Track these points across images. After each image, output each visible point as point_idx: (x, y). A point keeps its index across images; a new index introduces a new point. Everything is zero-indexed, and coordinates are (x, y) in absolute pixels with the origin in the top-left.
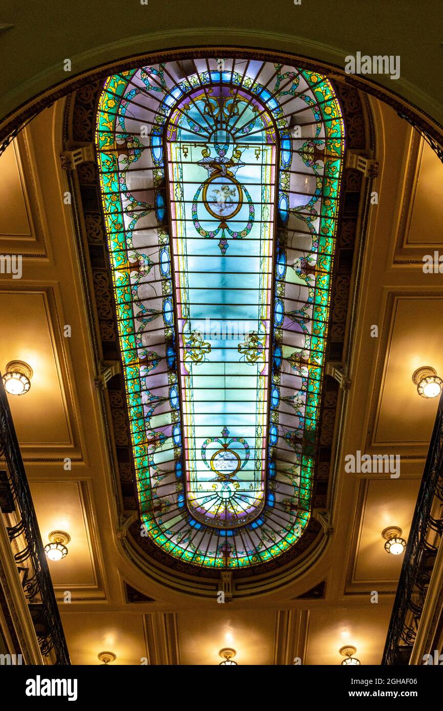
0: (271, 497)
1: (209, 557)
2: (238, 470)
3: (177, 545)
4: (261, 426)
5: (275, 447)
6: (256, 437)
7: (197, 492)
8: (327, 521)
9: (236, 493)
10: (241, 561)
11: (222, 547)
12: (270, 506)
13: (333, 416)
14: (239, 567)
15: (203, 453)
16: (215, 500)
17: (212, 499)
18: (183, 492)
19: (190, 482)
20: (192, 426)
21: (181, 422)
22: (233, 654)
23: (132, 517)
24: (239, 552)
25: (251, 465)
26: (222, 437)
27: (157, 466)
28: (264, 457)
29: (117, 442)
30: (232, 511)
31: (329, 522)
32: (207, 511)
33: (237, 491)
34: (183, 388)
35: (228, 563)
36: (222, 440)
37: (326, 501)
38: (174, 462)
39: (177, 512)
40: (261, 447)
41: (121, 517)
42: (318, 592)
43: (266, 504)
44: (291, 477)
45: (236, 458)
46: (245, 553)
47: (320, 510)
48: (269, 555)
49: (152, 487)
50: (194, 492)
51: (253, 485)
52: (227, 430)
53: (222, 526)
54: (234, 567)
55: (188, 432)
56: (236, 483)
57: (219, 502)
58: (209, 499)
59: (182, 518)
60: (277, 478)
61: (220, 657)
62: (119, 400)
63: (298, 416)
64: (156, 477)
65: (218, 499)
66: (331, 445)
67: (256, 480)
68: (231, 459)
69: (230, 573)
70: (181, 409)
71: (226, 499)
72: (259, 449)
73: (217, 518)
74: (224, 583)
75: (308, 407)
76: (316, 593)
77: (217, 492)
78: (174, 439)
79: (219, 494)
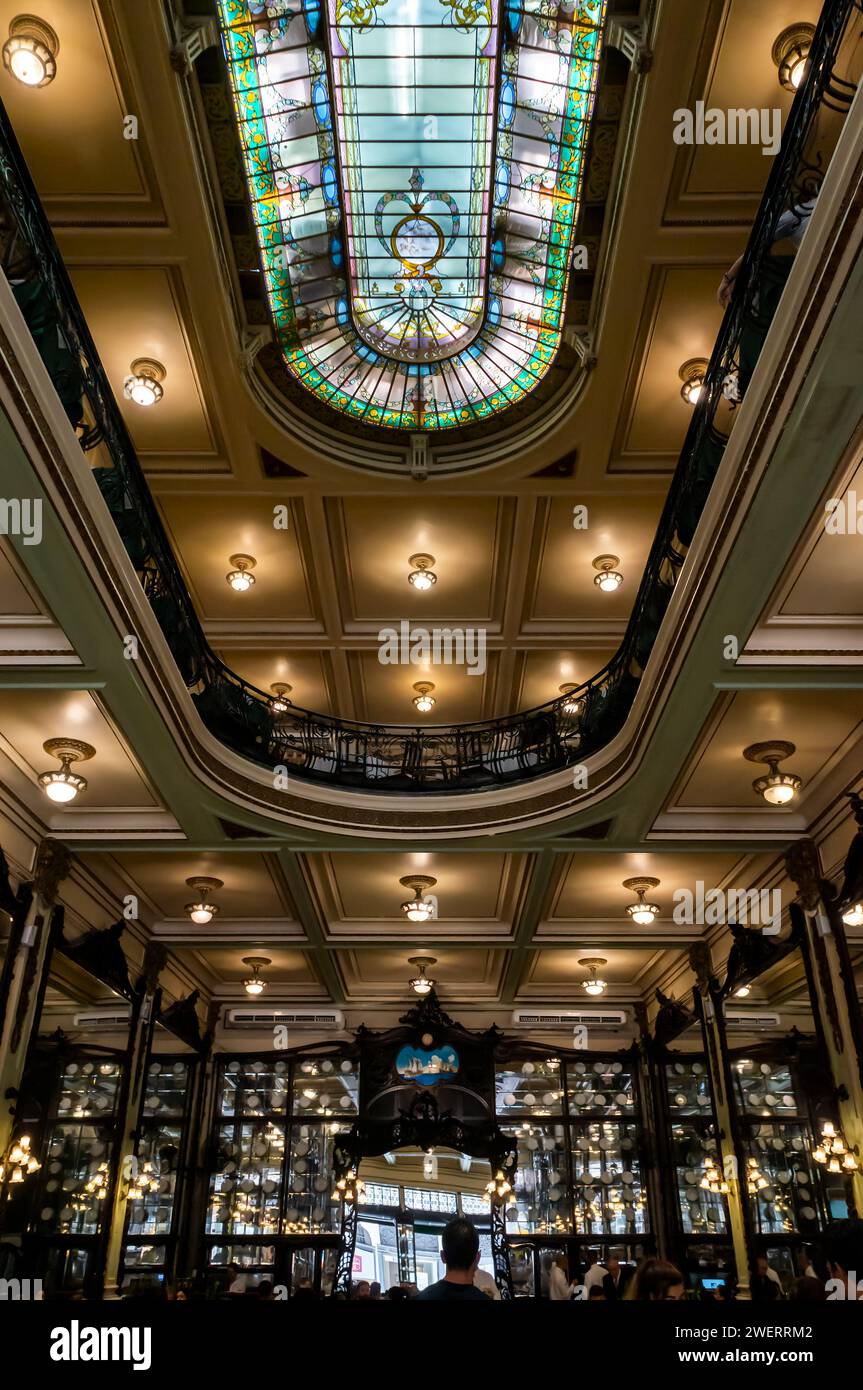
0: (495, 308)
1: (392, 410)
2: (439, 256)
3: (338, 389)
4: (481, 167)
5: (505, 209)
6: (471, 191)
7: (370, 297)
8: (587, 345)
9: (436, 300)
10: (442, 417)
11: (412, 394)
12: (493, 324)
13: (613, 140)
14: (439, 427)
15: (378, 223)
16: (401, 313)
17: (395, 311)
18: (345, 296)
19: (356, 278)
20: (357, 167)
21: (337, 157)
22: (430, 563)
23: (261, 336)
24: (440, 403)
25: (461, 247)
26: (411, 191)
27: (299, 243)
28: (485, 232)
29: (225, 192)
30: (430, 333)
31: (591, 346)
32: (387, 333)
33: (437, 297)
34: (338, 87)
35: (422, 421)
36: (412, 196)
37: (588, 313)
38: (326, 238)
39: (336, 332)
40: (479, 212)
41: (244, 335)
42: (564, 467)
43: (486, 320)
44: (531, 267)
45: (436, 234)
46: (449, 405)
47: (577, 328)
48: (489, 408)
49: (292, 283)
50: (364, 297)
51: (465, 286)
52: (420, 176)
53: (411, 358)
54: (431, 427)
55: (349, 179)
56: (436, 281)
57: (407, 317)
58: (390, 310)
59: (344, 343)
60: (507, 271)
61: (408, 565)
62: (221, 104)
63: (548, 141)
64: (298, 265)
65: (406, 312)
66: (605, 201)
67: (470, 276)
68: (426, 234)
69: (425, 438)
70: (334, 130)
71: (418, 311)
72: (475, 214)
73: (404, 344)
74: (414, 452)
75: (568, 121)
76: (562, 469)
77: (403, 298)
78: (324, 192)
79: (407, 301)
